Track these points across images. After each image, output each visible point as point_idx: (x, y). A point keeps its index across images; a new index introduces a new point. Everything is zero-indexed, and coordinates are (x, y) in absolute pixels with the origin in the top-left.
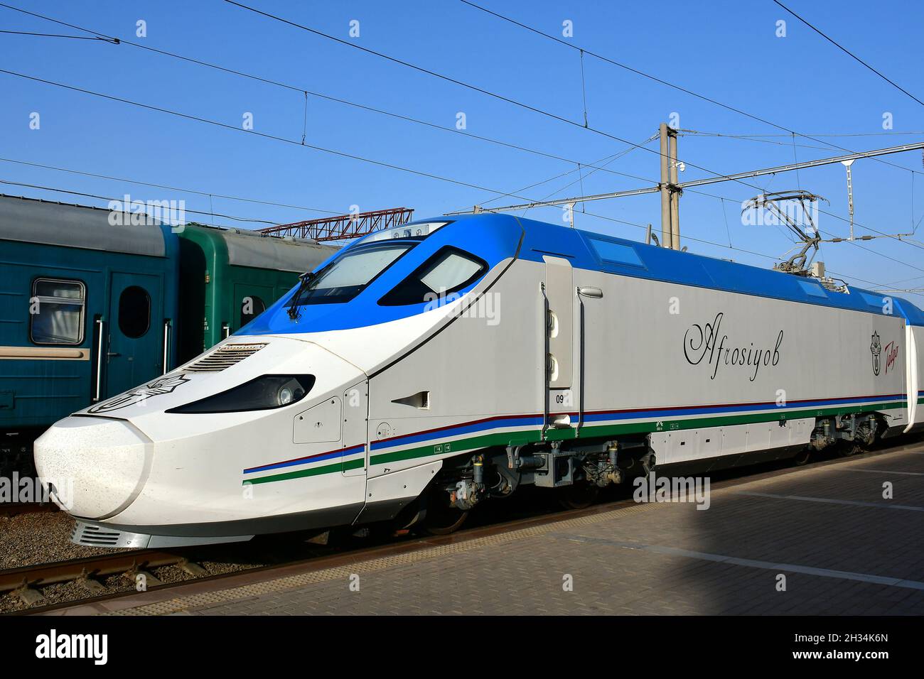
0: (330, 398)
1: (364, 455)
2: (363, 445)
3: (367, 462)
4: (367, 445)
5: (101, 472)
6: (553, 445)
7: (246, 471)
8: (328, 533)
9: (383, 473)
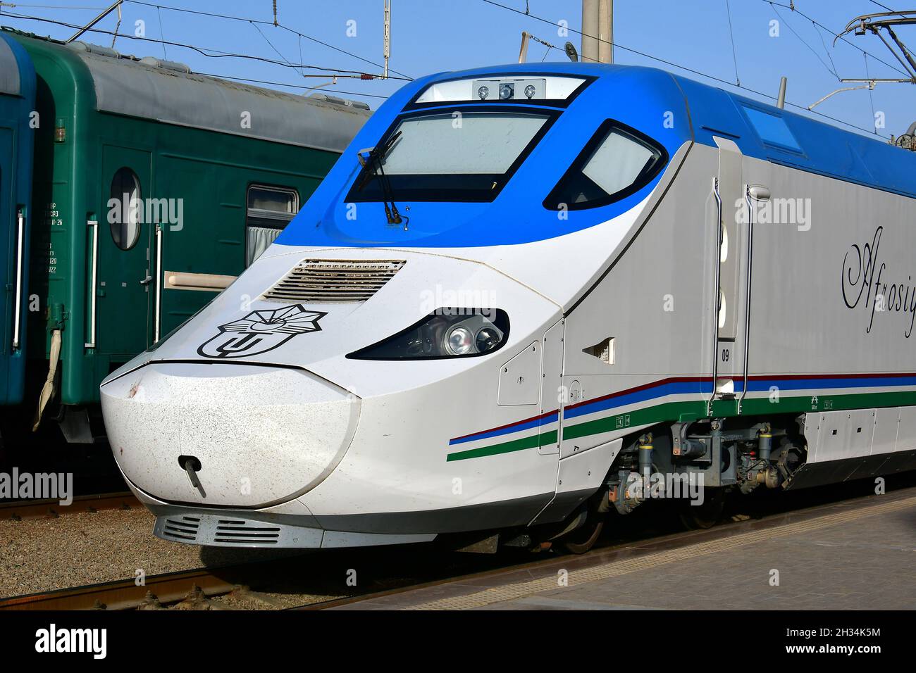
0: (532, 342)
1: (557, 426)
2: (556, 412)
3: (560, 435)
4: (560, 411)
5: (288, 439)
6: (714, 424)
7: (453, 441)
8: (496, 537)
9: (573, 452)
